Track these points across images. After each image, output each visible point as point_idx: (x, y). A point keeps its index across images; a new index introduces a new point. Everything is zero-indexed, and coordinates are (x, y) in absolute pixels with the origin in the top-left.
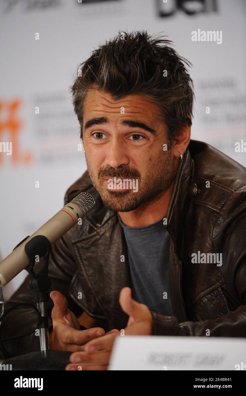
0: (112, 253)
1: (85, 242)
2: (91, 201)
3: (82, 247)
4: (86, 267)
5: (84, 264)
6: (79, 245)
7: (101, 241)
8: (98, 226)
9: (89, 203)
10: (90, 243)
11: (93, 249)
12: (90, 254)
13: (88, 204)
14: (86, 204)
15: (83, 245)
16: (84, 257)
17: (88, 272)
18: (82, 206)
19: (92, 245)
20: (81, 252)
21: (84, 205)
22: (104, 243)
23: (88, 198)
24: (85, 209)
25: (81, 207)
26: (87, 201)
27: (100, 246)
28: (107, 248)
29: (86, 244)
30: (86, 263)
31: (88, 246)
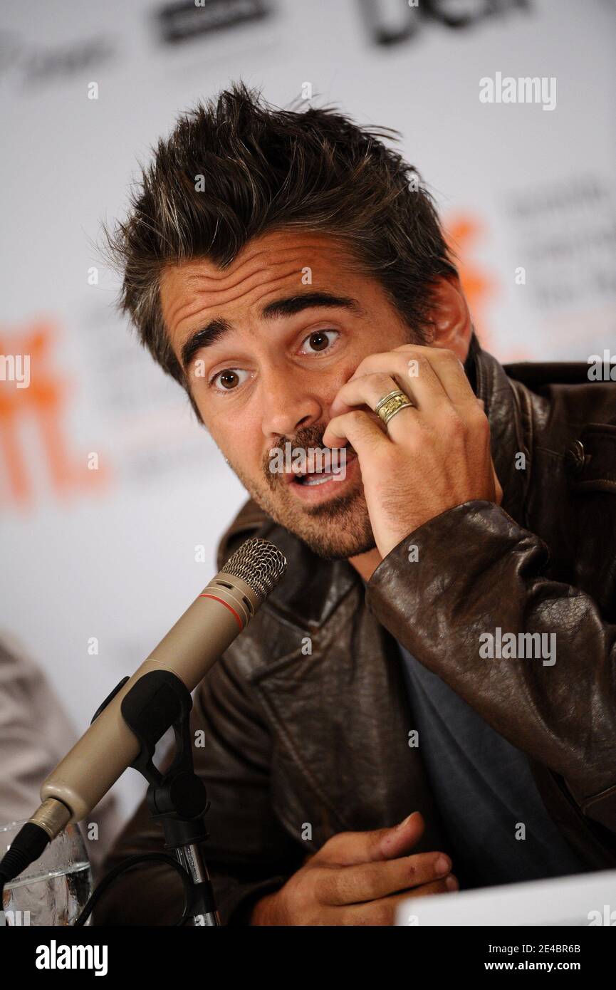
0: (362, 692)
1: (283, 674)
2: (276, 558)
3: (278, 690)
4: (296, 740)
5: (288, 734)
6: (268, 684)
7: (326, 664)
8: (313, 627)
9: (270, 564)
10: (298, 674)
11: (307, 689)
12: (301, 703)
13: (268, 567)
14: (265, 570)
15: (280, 683)
16: (286, 714)
17: (302, 752)
18: (255, 576)
19: (303, 679)
20: (277, 702)
21: (258, 572)
22: (335, 668)
23: (267, 551)
24: (264, 583)
25: (253, 579)
26: (264, 562)
27: (326, 679)
28: (347, 679)
29: (287, 679)
30: (293, 728)
31: (292, 683)
